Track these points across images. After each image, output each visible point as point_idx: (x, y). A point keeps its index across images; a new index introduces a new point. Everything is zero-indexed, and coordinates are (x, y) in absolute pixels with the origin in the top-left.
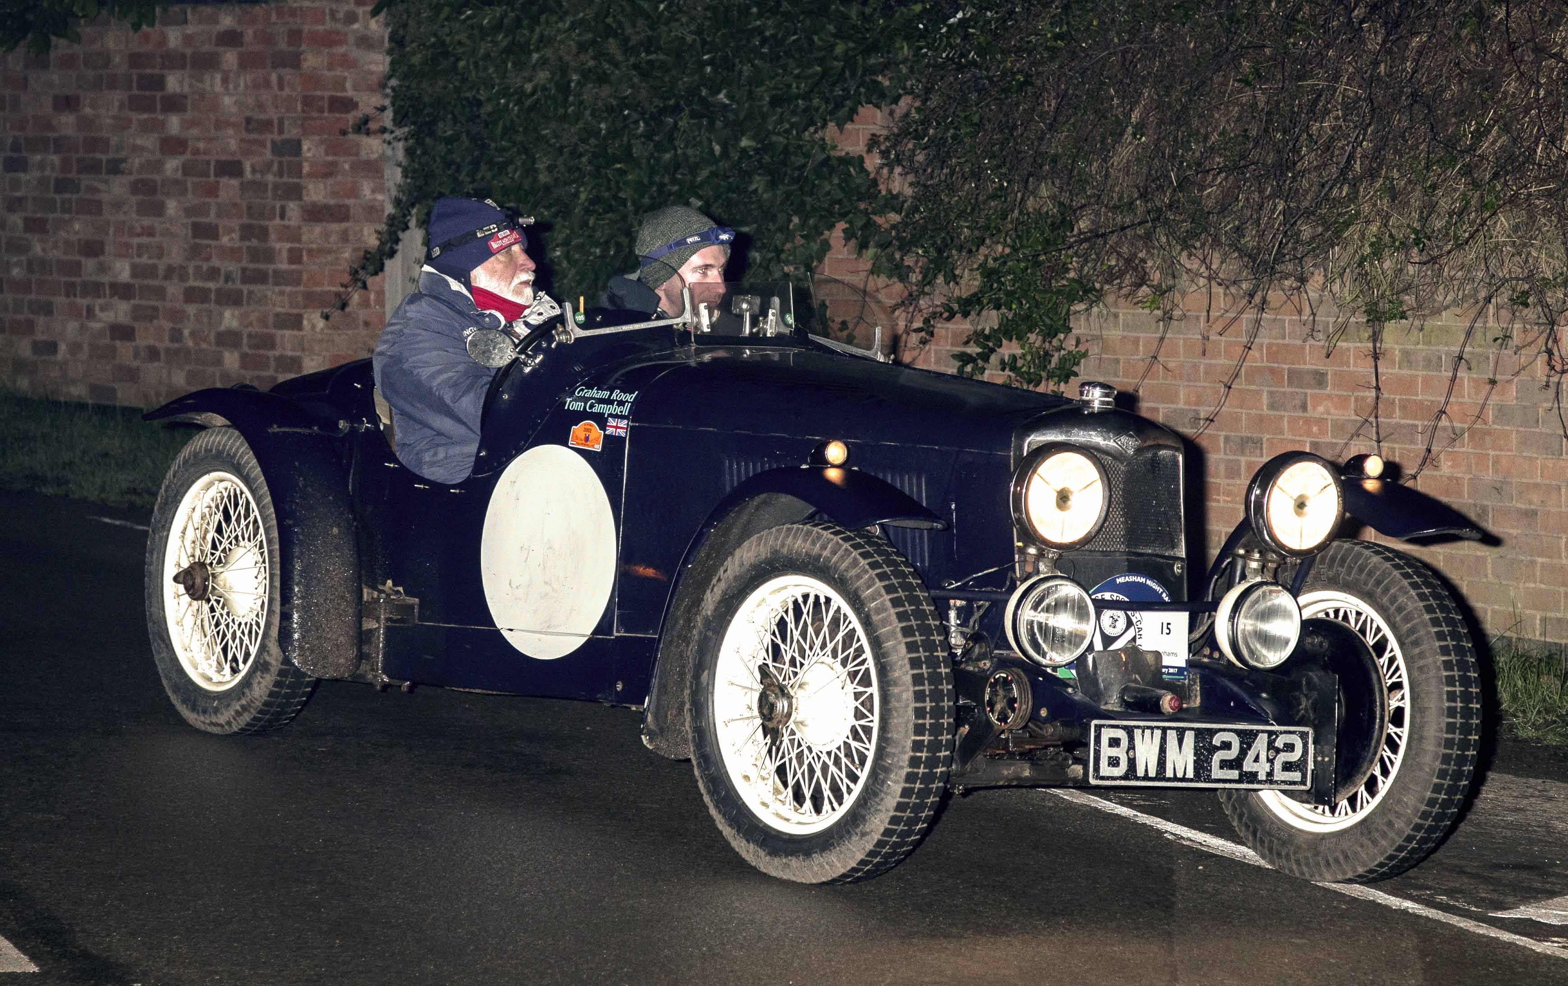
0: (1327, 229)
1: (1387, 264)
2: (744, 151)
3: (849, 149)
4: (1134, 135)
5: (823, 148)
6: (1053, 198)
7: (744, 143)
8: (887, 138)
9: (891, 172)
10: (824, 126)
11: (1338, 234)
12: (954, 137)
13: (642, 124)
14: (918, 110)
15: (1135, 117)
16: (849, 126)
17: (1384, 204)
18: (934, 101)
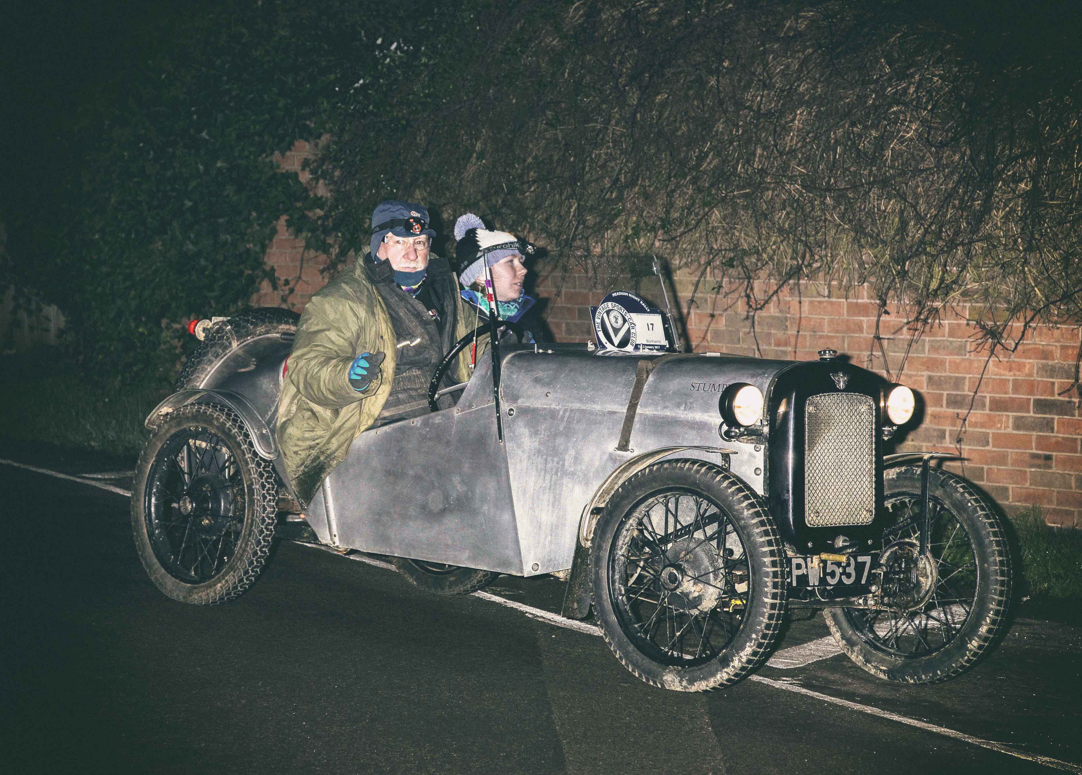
0: (603, 219)
1: (641, 241)
2: (219, 169)
3: (288, 168)
4: (478, 159)
5: (272, 167)
6: (424, 199)
7: (219, 164)
8: (315, 161)
9: (317, 183)
10: (272, 153)
11: (611, 222)
12: (361, 160)
13: (152, 152)
14: (335, 143)
15: (478, 146)
16: (288, 153)
17: (640, 202)
18: (346, 137)
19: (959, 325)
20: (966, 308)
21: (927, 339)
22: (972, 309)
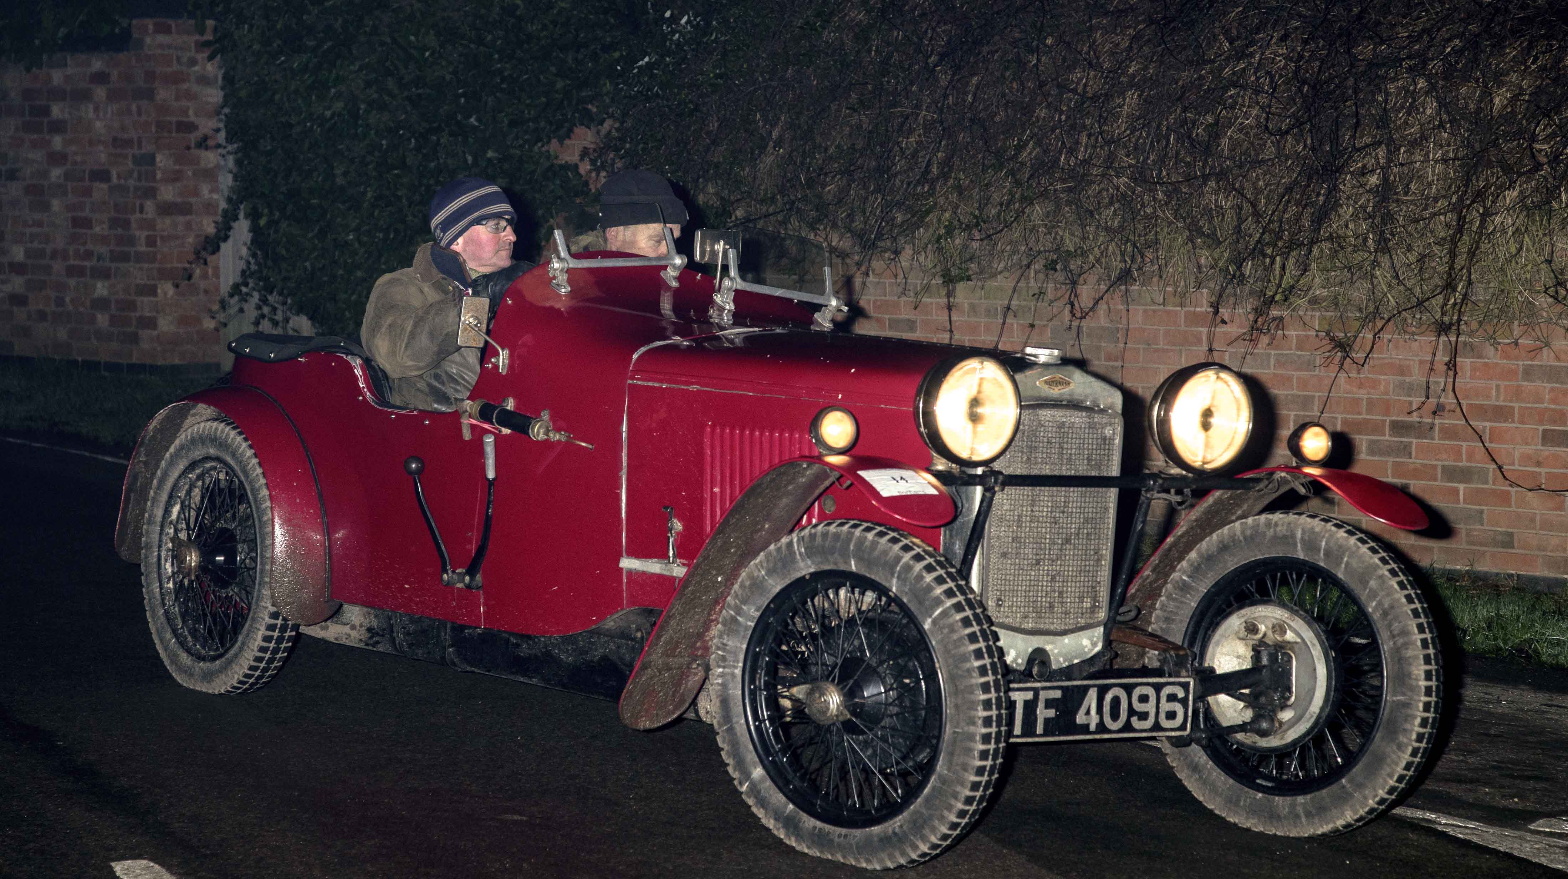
0: (913, 216)
1: (957, 241)
2: (490, 160)
3: (568, 158)
4: (774, 147)
5: (548, 157)
6: (716, 194)
7: (490, 154)
8: (595, 150)
9: (598, 175)
10: (549, 142)
11: (922, 219)
12: (644, 150)
13: (413, 141)
14: (617, 130)
15: (775, 134)
16: (567, 142)
17: (954, 197)
18: (629, 123)
19: (1308, 337)
20: (1315, 319)
21: (1273, 352)
22: (1322, 318)
